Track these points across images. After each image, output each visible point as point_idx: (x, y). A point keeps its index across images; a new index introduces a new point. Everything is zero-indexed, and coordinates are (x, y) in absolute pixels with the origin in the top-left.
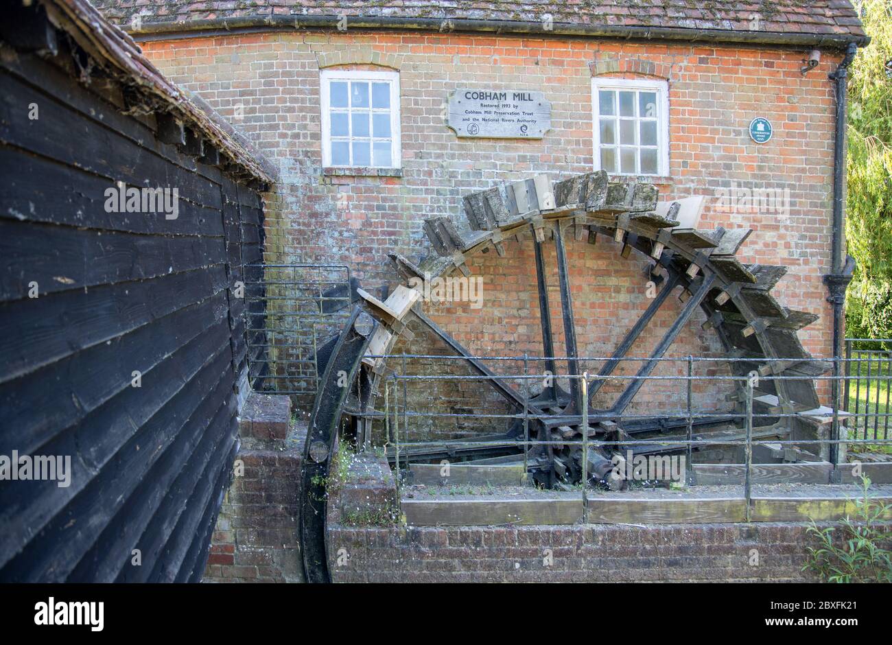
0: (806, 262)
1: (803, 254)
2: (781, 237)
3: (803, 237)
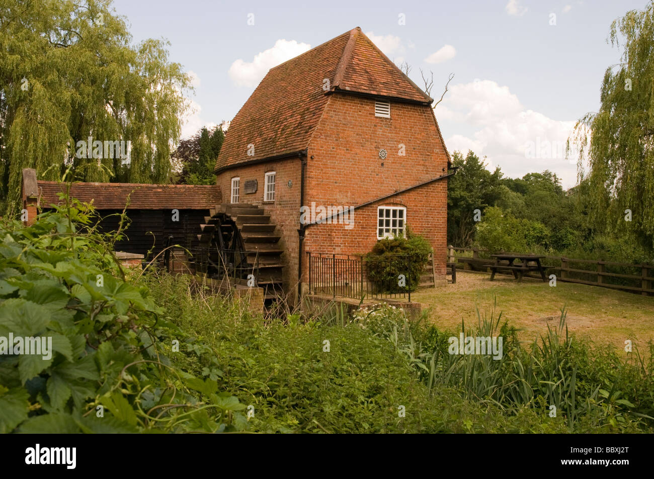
0: (298, 226)
1: (297, 223)
2: (293, 218)
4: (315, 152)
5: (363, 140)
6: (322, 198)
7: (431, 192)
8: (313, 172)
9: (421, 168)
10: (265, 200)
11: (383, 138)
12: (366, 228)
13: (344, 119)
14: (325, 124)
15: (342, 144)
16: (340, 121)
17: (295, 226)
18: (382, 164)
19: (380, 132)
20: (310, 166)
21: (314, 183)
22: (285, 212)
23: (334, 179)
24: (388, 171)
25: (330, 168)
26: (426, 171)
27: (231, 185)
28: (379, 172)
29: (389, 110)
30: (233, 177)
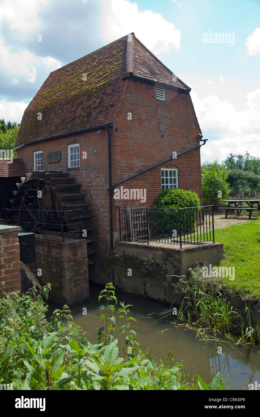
0: (106, 186)
1: (105, 184)
2: (100, 179)
3: (105, 179)
4: (118, 125)
5: (149, 117)
6: (124, 163)
7: (192, 157)
8: (118, 142)
9: (185, 139)
10: (69, 167)
11: (162, 116)
12: (154, 185)
13: (137, 99)
14: (124, 103)
15: (136, 119)
16: (134, 101)
17: (103, 186)
18: (162, 136)
19: (160, 111)
20: (115, 136)
21: (119, 150)
22: (92, 176)
23: (132, 148)
24: (166, 141)
25: (129, 138)
26: (188, 141)
27: (33, 157)
28: (161, 142)
29: (164, 95)
30: (35, 151)
